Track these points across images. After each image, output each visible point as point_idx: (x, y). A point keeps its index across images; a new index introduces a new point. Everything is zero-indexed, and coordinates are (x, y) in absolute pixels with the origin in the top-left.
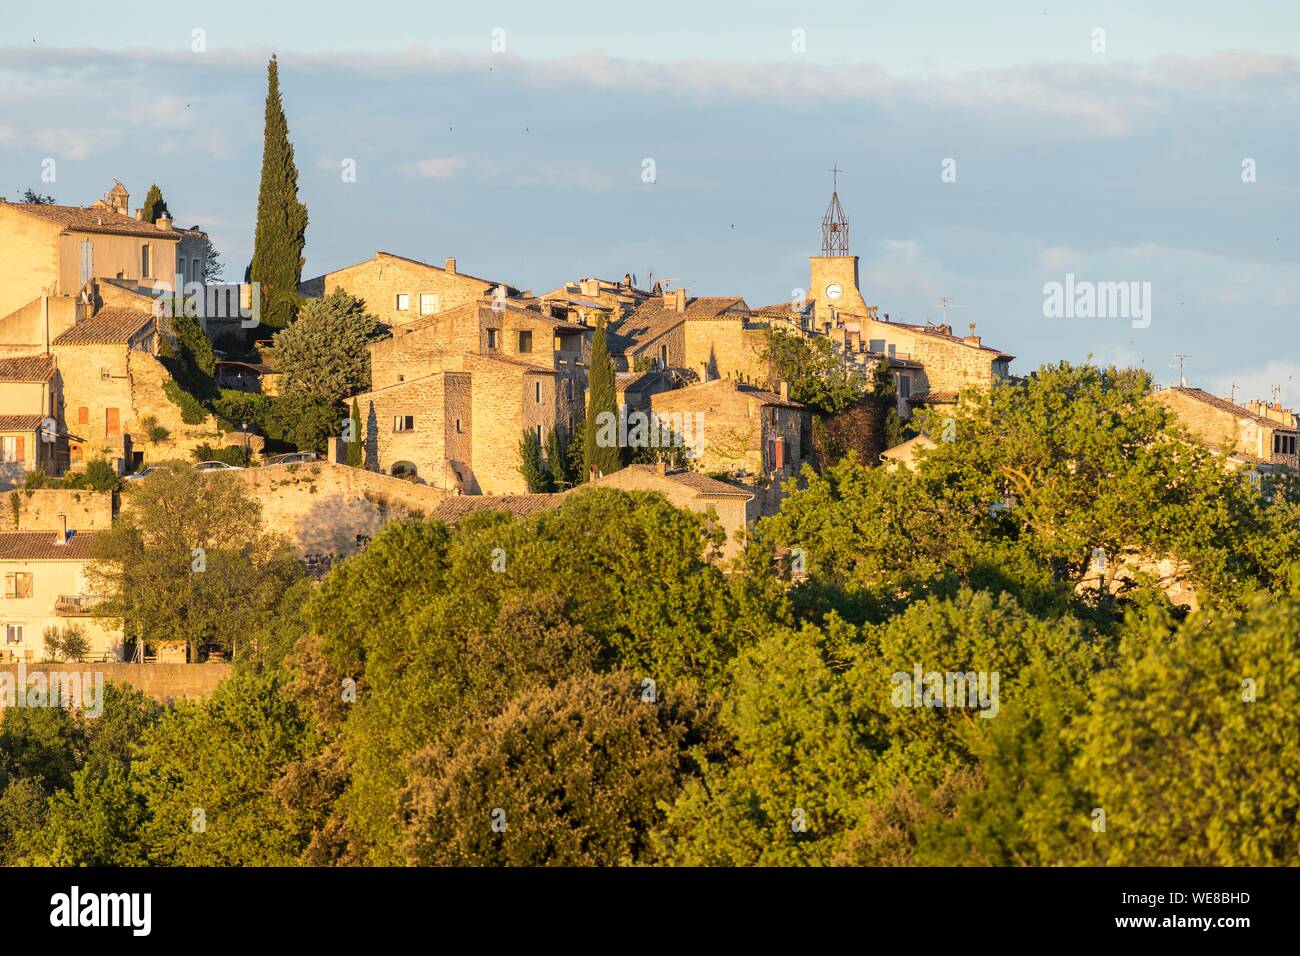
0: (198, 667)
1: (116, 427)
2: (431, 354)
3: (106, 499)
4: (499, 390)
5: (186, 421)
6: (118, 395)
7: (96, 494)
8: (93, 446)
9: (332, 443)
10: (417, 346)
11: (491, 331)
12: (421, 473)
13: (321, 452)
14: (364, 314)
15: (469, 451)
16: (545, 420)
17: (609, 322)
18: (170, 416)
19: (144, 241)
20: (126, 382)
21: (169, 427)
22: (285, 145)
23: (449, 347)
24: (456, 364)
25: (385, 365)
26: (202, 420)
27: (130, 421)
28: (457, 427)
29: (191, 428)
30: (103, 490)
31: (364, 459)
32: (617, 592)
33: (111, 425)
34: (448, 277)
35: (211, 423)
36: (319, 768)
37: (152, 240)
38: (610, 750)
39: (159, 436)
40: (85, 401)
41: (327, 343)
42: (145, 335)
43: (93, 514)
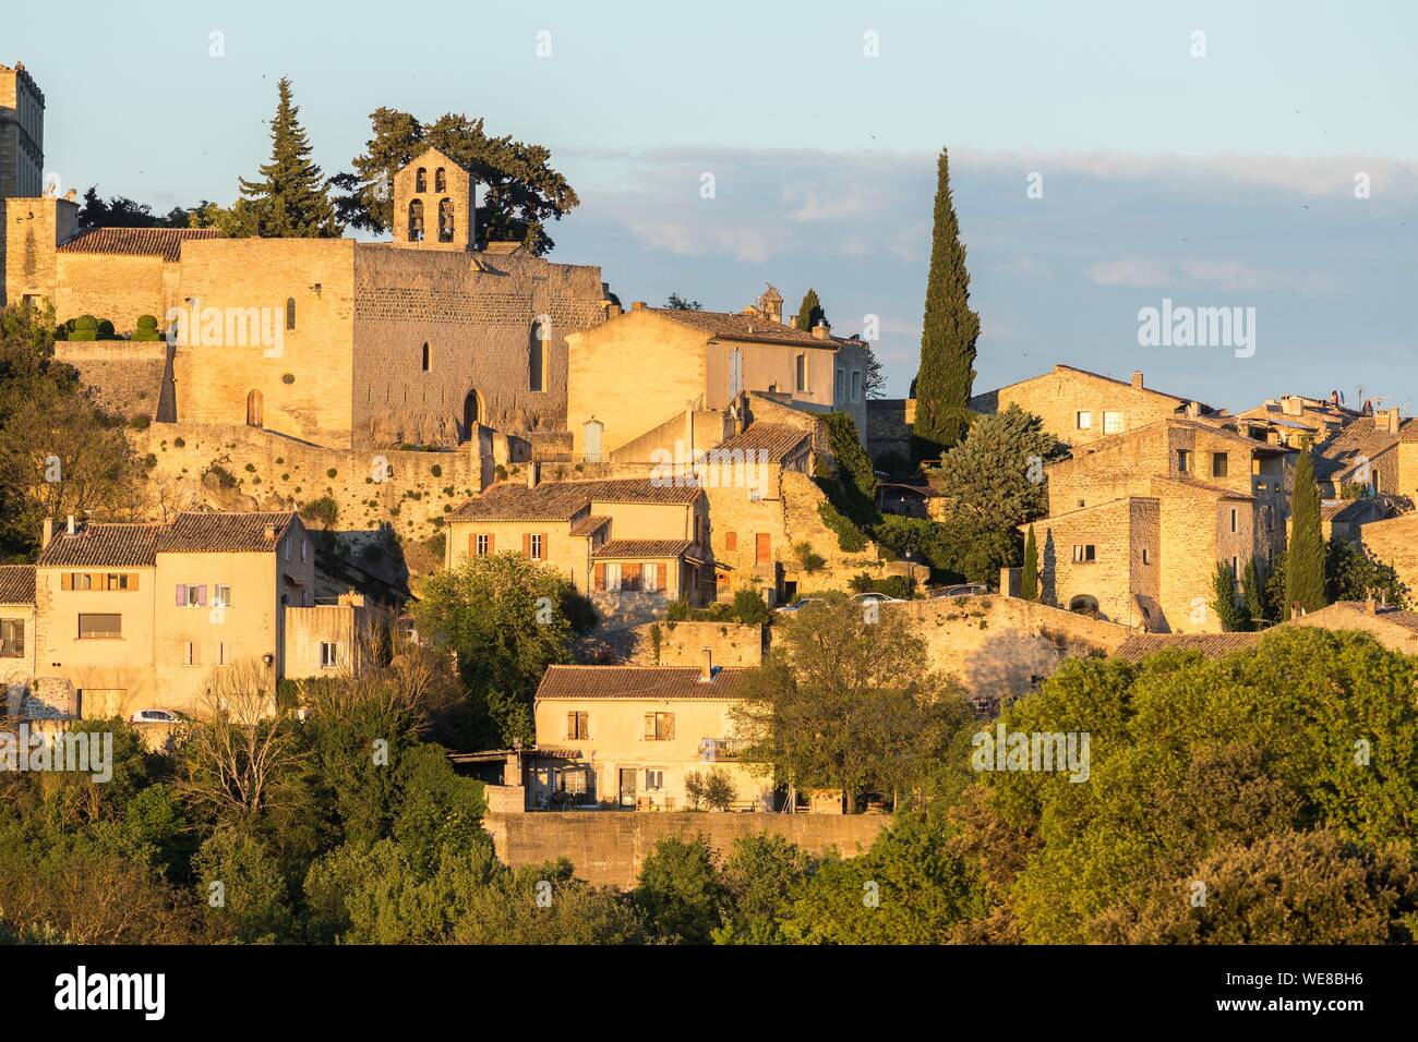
0: (855, 818)
1: (767, 555)
2: (1115, 478)
3: (755, 633)
4: (1191, 518)
5: (844, 548)
6: (770, 520)
7: (744, 628)
8: (741, 574)
9: (1005, 574)
10: (1099, 469)
11: (1182, 453)
12: (1103, 608)
13: (993, 584)
14: (1040, 433)
15: (1156, 582)
16: (1242, 550)
17: (1314, 444)
18: (826, 543)
19: (799, 351)
20: (777, 507)
21: (825, 555)
22: (955, 246)
23: (1135, 470)
24: (1143, 488)
25: (1066, 491)
26: (863, 548)
27: (782, 547)
28: (1144, 558)
29: (850, 556)
30: (752, 624)
31: (1040, 592)
32: (1320, 742)
33: (761, 550)
34: (1135, 393)
35: (871, 551)
36: (989, 931)
37: (808, 350)
38: (1312, 918)
39: (814, 564)
40: (733, 526)
41: (1000, 464)
42: (800, 453)
43: (741, 650)
